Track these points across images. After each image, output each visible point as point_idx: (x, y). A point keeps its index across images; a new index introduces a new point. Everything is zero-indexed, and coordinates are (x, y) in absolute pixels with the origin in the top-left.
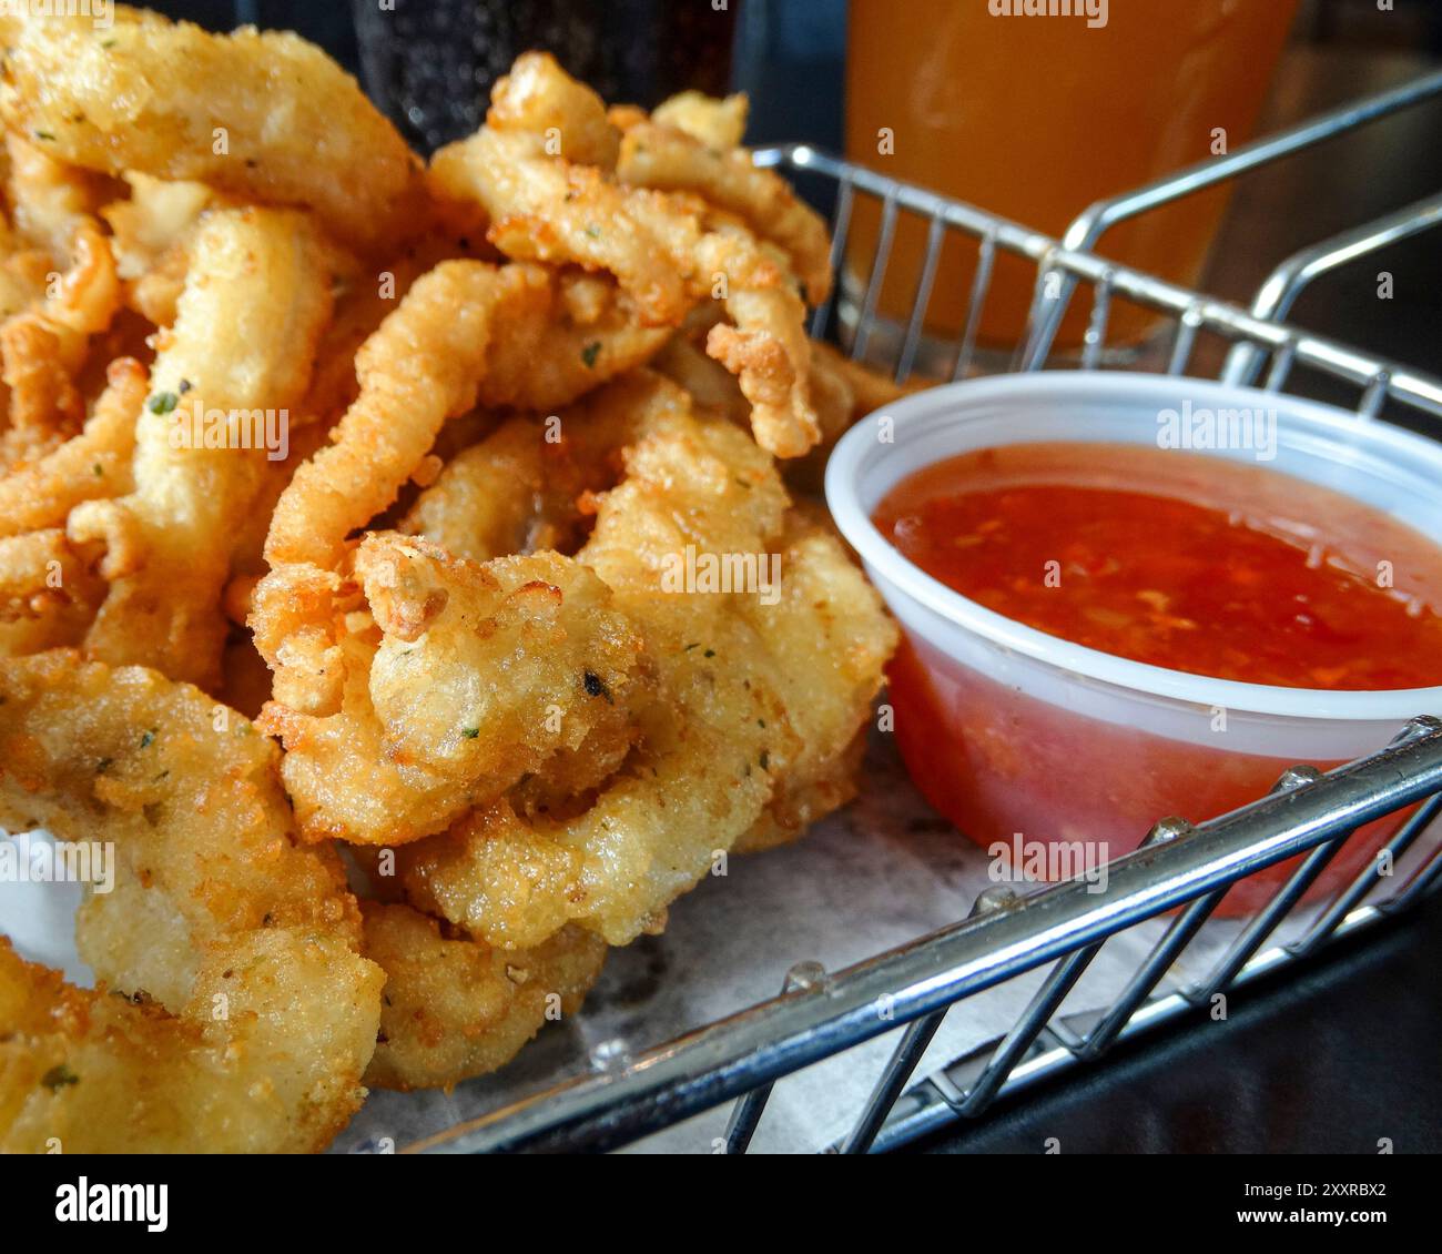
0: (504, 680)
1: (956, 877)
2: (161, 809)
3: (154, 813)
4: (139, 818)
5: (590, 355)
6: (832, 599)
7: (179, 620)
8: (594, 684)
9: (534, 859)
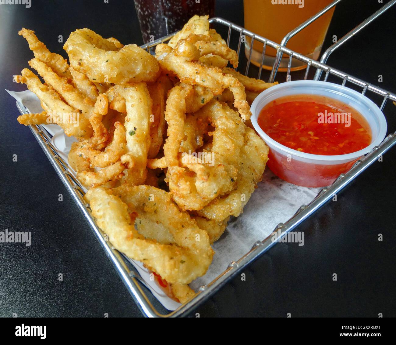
0: (219, 183)
1: (281, 188)
2: (157, 211)
3: (156, 212)
4: (153, 213)
5: (203, 101)
6: (258, 145)
7: (142, 172)
8: (232, 180)
9: (223, 207)
